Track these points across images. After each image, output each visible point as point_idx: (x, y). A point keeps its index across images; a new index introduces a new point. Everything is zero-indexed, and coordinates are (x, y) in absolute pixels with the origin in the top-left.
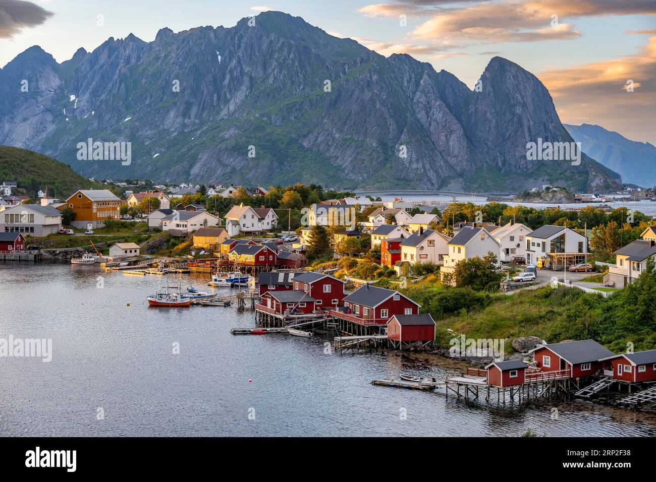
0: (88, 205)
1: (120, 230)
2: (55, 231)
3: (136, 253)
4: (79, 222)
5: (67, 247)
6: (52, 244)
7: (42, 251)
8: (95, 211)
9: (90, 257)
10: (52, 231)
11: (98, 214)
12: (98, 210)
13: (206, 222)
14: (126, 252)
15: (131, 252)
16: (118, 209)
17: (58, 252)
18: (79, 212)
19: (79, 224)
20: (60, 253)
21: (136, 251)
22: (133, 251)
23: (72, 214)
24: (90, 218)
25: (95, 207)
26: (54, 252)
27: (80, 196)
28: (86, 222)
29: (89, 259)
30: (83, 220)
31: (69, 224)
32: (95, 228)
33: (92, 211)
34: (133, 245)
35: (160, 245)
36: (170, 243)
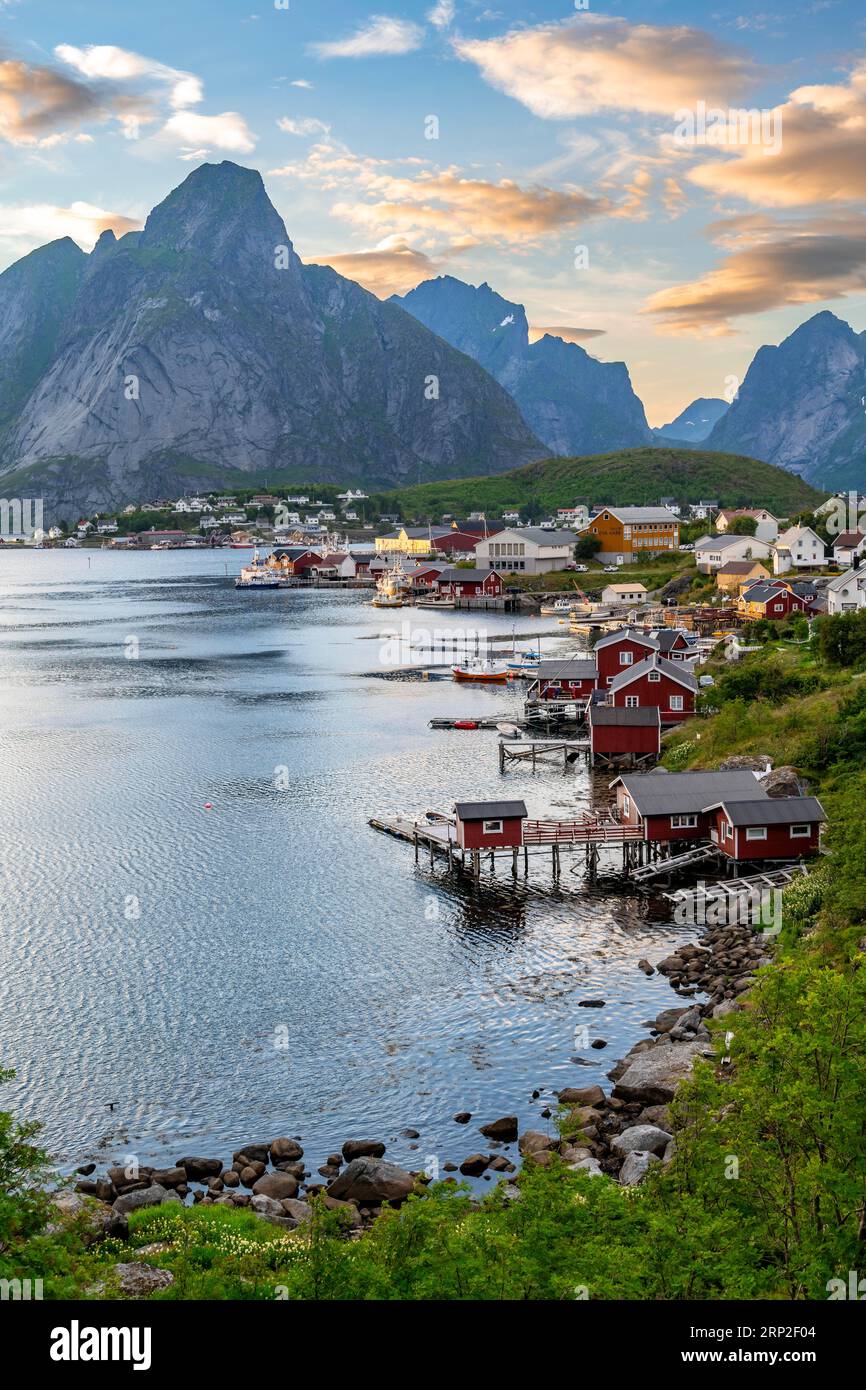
0: (618, 529)
1: (660, 565)
2: (559, 566)
3: (640, 600)
4: (606, 554)
5: (565, 589)
6: (543, 585)
7: (521, 596)
8: (628, 538)
9: (565, 605)
10: (553, 566)
11: (634, 541)
12: (633, 536)
13: (749, 551)
14: (623, 597)
15: (631, 597)
16: (676, 534)
17: (546, 597)
18: (607, 539)
19: (603, 557)
20: (548, 598)
21: (640, 596)
22: (636, 596)
23: (595, 543)
24: (620, 548)
25: (627, 530)
26: (540, 597)
27: (607, 517)
28: (614, 554)
29: (562, 607)
30: (610, 551)
31: (591, 557)
32: (629, 562)
33: (622, 538)
34: (638, 587)
35: (681, 587)
36: (694, 584)
